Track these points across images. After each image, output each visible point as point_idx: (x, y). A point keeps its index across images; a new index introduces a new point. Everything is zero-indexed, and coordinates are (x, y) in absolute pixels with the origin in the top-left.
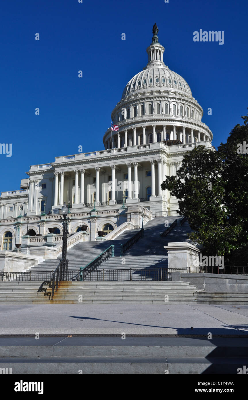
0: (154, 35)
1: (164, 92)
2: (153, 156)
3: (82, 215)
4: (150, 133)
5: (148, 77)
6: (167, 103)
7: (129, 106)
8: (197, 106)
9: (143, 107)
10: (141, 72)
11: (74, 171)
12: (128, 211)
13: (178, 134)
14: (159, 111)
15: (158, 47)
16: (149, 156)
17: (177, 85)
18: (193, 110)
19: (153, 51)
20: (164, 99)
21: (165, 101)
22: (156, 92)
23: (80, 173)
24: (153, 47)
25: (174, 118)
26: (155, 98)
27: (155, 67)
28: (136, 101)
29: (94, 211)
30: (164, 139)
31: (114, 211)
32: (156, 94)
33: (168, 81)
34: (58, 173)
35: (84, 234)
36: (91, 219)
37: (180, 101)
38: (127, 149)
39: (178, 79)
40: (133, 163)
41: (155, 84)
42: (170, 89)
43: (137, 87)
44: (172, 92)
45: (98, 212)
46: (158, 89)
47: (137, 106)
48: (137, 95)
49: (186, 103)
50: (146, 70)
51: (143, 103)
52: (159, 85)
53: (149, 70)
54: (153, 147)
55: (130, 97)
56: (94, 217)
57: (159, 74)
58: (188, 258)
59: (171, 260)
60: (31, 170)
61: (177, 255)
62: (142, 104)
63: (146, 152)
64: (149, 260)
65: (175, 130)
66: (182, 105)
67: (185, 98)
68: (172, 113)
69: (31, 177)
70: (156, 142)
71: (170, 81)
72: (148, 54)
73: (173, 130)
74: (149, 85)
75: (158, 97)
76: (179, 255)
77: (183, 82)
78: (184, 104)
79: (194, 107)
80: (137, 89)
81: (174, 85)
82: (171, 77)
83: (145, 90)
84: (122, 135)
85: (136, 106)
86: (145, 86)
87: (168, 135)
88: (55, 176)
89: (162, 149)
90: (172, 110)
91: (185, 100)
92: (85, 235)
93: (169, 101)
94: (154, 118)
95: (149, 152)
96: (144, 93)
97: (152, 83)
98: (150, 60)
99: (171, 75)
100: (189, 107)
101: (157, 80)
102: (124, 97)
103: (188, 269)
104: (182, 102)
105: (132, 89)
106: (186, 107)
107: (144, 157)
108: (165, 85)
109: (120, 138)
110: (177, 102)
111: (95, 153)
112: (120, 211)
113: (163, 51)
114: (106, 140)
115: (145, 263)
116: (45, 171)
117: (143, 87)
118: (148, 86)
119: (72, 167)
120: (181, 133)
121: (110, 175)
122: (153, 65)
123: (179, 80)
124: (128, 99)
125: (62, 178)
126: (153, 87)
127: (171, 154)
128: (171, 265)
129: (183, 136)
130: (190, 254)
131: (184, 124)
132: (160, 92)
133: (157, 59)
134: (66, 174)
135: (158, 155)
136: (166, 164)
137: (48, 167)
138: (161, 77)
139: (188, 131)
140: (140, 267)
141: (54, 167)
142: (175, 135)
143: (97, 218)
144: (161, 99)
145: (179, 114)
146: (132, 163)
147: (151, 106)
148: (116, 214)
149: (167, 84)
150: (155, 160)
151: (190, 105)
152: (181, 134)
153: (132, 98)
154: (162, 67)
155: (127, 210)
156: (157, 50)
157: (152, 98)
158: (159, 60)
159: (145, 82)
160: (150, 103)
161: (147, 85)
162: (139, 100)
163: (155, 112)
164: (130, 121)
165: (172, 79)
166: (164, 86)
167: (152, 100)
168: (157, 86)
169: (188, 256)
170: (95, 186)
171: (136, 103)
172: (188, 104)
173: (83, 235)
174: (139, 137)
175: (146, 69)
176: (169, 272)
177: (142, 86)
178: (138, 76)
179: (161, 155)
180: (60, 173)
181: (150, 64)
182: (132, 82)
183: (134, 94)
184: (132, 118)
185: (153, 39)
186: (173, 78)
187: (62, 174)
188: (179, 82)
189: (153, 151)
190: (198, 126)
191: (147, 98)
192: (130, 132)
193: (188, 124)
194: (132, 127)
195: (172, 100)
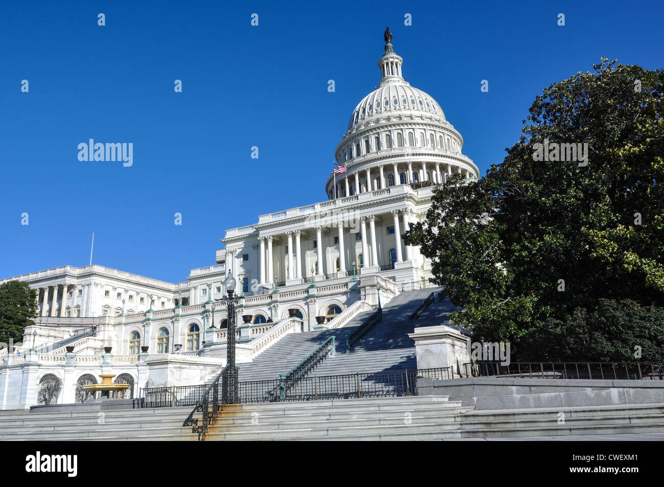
0: (387, 43)
1: (405, 117)
2: (395, 204)
3: (295, 294)
4: (390, 175)
5: (383, 99)
6: (411, 131)
7: (359, 139)
8: (454, 133)
9: (378, 139)
10: (372, 93)
11: (286, 233)
12: (362, 285)
13: (430, 173)
14: (401, 143)
15: (393, 58)
16: (389, 206)
17: (423, 106)
18: (448, 139)
19: (387, 64)
20: (406, 127)
21: (407, 129)
22: (395, 118)
23: (294, 235)
24: (387, 59)
25: (423, 151)
26: (394, 125)
27: (391, 84)
28: (368, 131)
29: (312, 287)
30: (411, 181)
31: (341, 285)
32: (394, 120)
33: (410, 102)
34: (263, 238)
35: (294, 321)
36: (309, 299)
37: (428, 128)
38: (358, 198)
39: (424, 98)
40: (368, 217)
41: (393, 108)
42: (414, 113)
43: (368, 113)
44: (416, 117)
45: (319, 289)
46: (397, 113)
47: (370, 139)
48: (368, 123)
49: (438, 130)
50: (378, 90)
51: (378, 133)
52: (398, 108)
53: (383, 89)
54: (395, 192)
55: (360, 127)
56: (313, 296)
57: (398, 94)
58: (448, 352)
59: (422, 356)
60: (227, 237)
61: (431, 347)
62: (377, 136)
63: (385, 200)
64: (388, 357)
65: (424, 167)
66: (433, 132)
67: (436, 123)
68: (419, 145)
69: (228, 245)
70: (400, 184)
71: (413, 102)
72: (381, 69)
73: (422, 168)
74: (385, 109)
75: (398, 125)
76: (433, 348)
77: (432, 102)
78: (435, 131)
79: (449, 134)
80: (369, 115)
81: (419, 106)
82: (414, 96)
83: (379, 116)
84: (352, 179)
85: (368, 138)
86: (380, 111)
87: (416, 176)
88: (259, 241)
89: (407, 193)
90: (419, 140)
91: (436, 126)
92: (296, 324)
93: (413, 129)
94: (394, 152)
95: (389, 199)
96: (378, 120)
97: (389, 106)
98: (384, 76)
99: (413, 94)
100: (442, 134)
101: (396, 102)
102: (351, 127)
103: (450, 370)
104: (432, 129)
105: (361, 116)
106: (438, 135)
107: (383, 207)
108: (407, 107)
109: (349, 184)
110: (425, 130)
111: (314, 206)
112: (350, 285)
113: (400, 63)
114: (329, 189)
115: (383, 363)
116: (246, 236)
117: (377, 113)
118: (382, 111)
119: (282, 228)
120: (434, 171)
121: (336, 236)
122: (388, 82)
123: (426, 99)
124: (356, 130)
125: (270, 244)
126: (390, 111)
127: (420, 200)
128: (421, 365)
129: (436, 175)
130: (451, 344)
131: (438, 158)
132: (400, 117)
133: (392, 74)
134: (276, 239)
135: (402, 203)
136: (415, 215)
137: (250, 231)
138: (400, 97)
139: (443, 167)
140: (375, 369)
141: (258, 230)
142: (426, 175)
143: (317, 297)
144: (402, 127)
145: (429, 146)
146: (366, 217)
147: (389, 137)
148: (344, 289)
149: (408, 106)
150: (399, 211)
151: (444, 132)
152: (434, 173)
153: (362, 128)
154: (401, 83)
155: (359, 282)
156: (392, 63)
157: (390, 126)
158: (396, 75)
159: (379, 105)
160: (388, 133)
161: (381, 109)
162: (371, 130)
163: (396, 144)
164: (361, 159)
165: (415, 98)
166: (404, 108)
167: (390, 129)
168: (395, 109)
169: (449, 348)
170: (316, 252)
171: (367, 134)
172: (441, 131)
173: (292, 324)
174: (375, 181)
175: (377, 88)
176: (418, 375)
177: (374, 111)
178: (368, 98)
179: (406, 203)
180: (266, 237)
181: (384, 81)
182: (360, 106)
183: (364, 122)
184: (364, 155)
185: (386, 48)
186: (417, 98)
187: (270, 238)
188: (425, 102)
189: (395, 198)
190: (458, 159)
191: (382, 127)
192: (363, 175)
193: (443, 158)
194: (364, 167)
195: (418, 126)
